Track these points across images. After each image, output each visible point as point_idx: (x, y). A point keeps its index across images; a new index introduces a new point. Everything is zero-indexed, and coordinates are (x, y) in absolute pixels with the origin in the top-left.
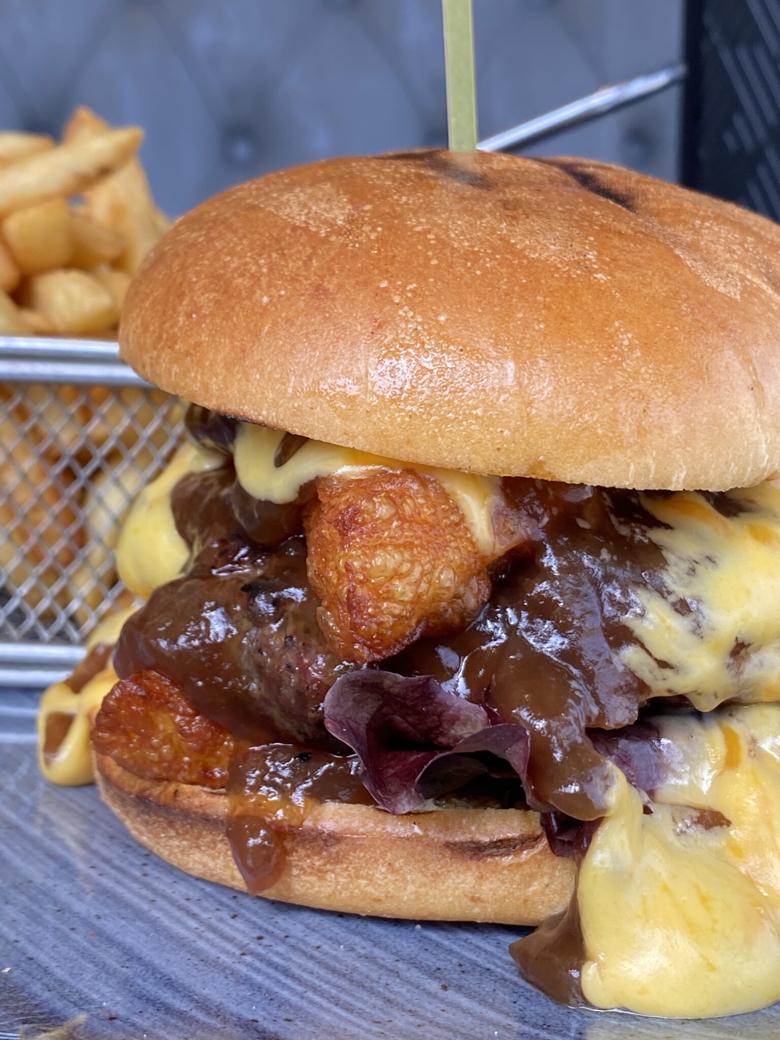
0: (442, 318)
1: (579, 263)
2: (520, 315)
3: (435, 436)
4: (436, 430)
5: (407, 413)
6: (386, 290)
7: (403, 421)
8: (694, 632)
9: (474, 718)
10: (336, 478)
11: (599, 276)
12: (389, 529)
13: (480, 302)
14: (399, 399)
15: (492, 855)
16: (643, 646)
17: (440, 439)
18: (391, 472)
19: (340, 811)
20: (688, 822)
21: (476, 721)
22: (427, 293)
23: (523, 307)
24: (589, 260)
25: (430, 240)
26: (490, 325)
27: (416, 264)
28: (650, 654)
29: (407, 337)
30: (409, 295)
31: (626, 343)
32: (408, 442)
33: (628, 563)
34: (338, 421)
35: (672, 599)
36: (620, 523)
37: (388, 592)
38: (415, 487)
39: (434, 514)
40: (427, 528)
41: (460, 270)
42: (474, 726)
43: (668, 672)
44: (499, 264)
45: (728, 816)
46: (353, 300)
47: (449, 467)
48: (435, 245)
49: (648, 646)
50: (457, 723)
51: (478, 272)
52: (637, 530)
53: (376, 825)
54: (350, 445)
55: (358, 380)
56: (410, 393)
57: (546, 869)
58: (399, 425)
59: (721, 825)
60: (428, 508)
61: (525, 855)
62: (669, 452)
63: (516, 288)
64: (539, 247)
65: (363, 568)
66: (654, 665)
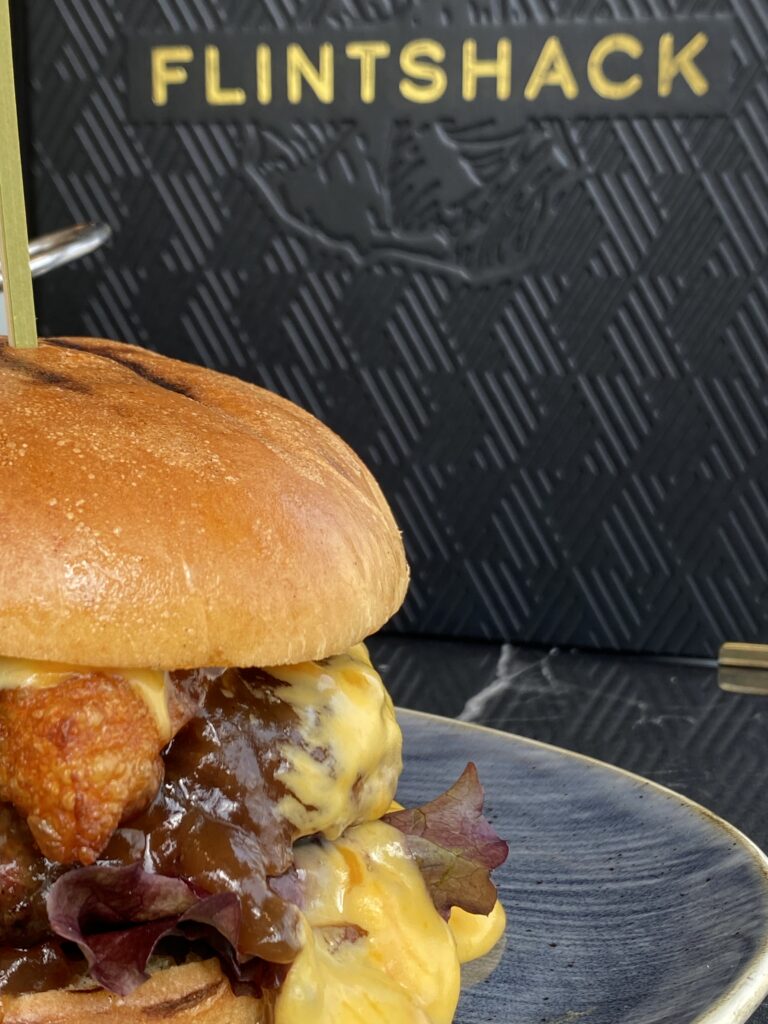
0: (117, 531)
1: (209, 468)
2: (183, 522)
3: (128, 641)
4: (129, 636)
5: (101, 623)
6: (55, 507)
7: (98, 631)
8: (330, 775)
9: (174, 892)
10: (26, 688)
11: (229, 478)
12: (100, 734)
13: (146, 513)
14: (92, 611)
15: (182, 1009)
16: (294, 796)
17: (132, 643)
18: (81, 677)
19: (38, 1001)
20: (338, 940)
21: (177, 894)
22: (96, 508)
23: (182, 514)
24: (216, 463)
25: (77, 454)
26: (159, 533)
27: (75, 480)
28: (300, 802)
29: (90, 552)
30: (81, 511)
31: (269, 538)
32: (104, 649)
33: (272, 724)
34: (32, 637)
35: (310, 750)
36: (254, 688)
37: (108, 793)
38: (110, 689)
39: (127, 711)
40: (125, 725)
41: (117, 483)
42: (175, 898)
43: (313, 814)
44: (148, 474)
45: (364, 927)
46: (26, 519)
47: (140, 666)
48: (84, 459)
49: (298, 795)
50: (157, 898)
51: (134, 484)
52: (268, 692)
53: (74, 1007)
54: (46, 657)
55: (49, 597)
56: (102, 604)
57: (227, 1010)
58: (95, 635)
59: (361, 935)
60: (123, 707)
61: (209, 1002)
62: (314, 628)
63: (171, 497)
64: (172, 455)
65: (86, 776)
66: (303, 809)
